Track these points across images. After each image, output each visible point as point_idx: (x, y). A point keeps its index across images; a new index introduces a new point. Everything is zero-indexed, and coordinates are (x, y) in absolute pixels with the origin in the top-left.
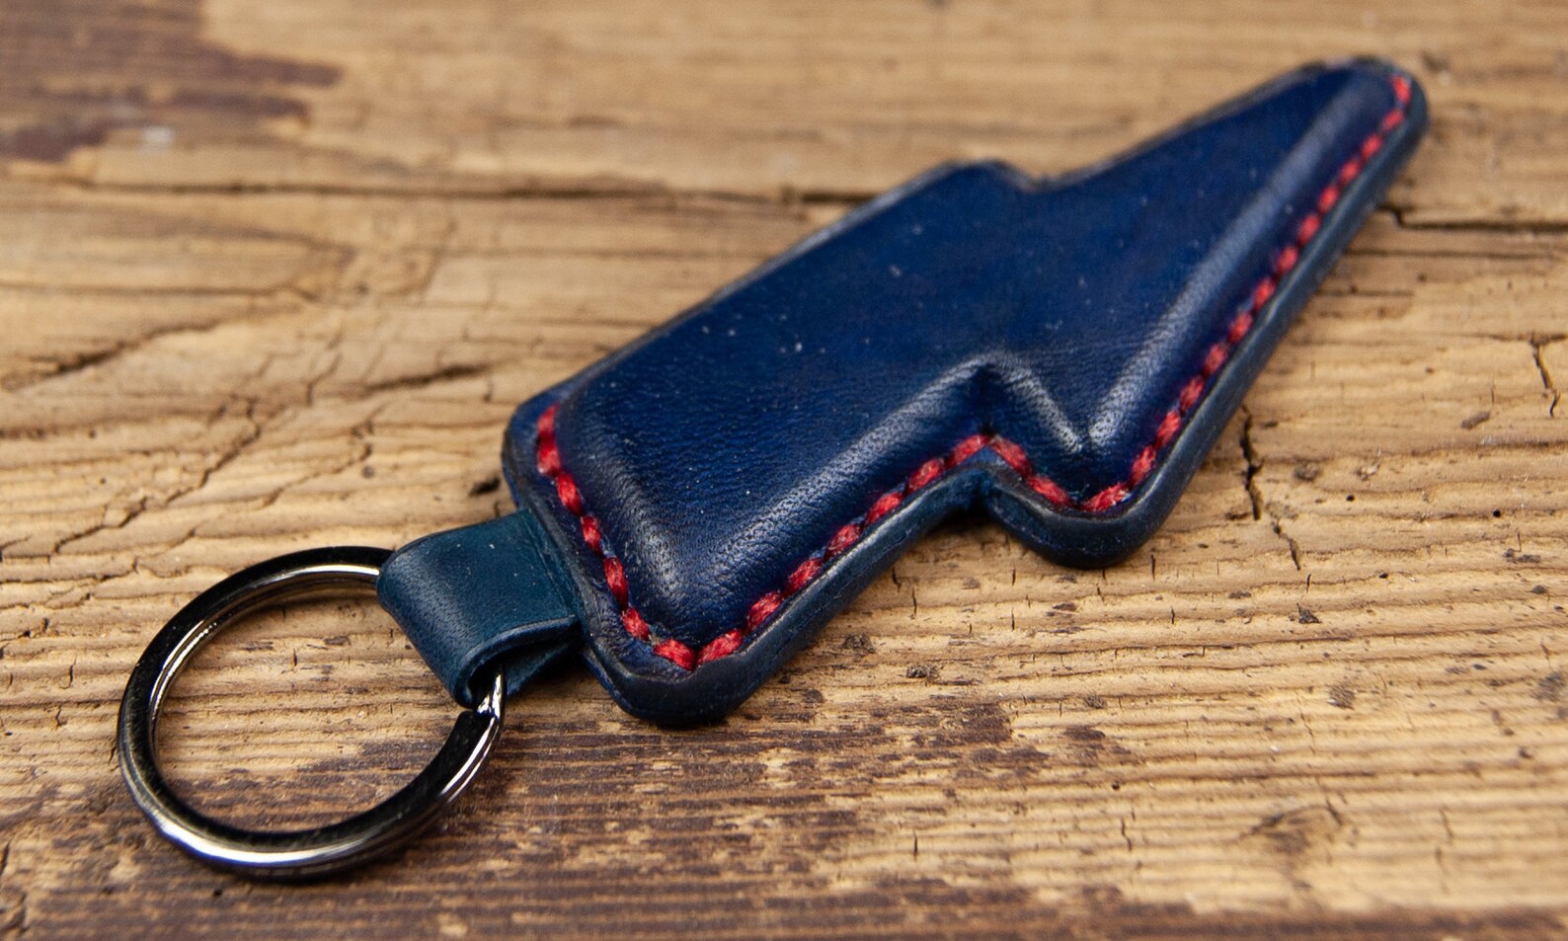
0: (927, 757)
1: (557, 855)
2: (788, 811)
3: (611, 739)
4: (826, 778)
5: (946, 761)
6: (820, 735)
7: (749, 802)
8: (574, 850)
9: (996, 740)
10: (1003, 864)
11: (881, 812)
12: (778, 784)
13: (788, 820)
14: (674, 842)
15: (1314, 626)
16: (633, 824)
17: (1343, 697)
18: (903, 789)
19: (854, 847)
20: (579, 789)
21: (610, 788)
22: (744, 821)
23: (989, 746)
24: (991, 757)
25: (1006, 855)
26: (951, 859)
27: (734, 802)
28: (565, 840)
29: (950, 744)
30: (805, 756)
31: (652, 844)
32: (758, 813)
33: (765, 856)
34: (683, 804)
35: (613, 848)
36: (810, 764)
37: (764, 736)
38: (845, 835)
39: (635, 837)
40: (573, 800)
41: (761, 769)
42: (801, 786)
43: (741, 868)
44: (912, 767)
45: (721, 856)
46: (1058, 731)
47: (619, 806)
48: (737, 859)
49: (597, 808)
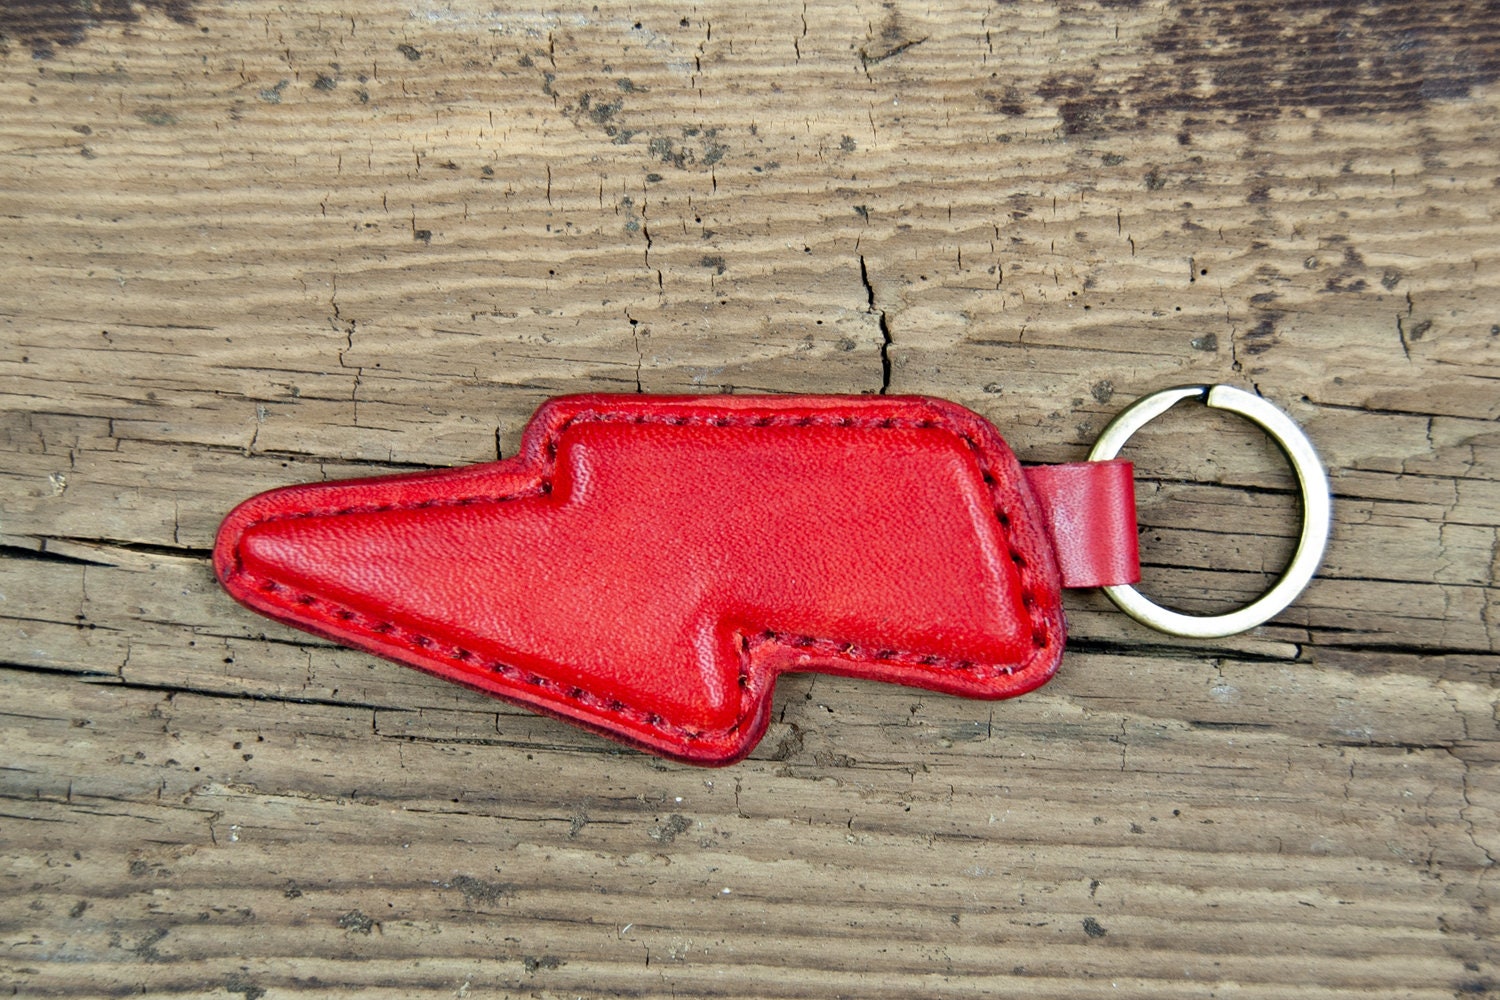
0: (1111, 92)
1: (1336, 16)
2: (1196, 52)
3: (1311, 103)
4: (1173, 77)
5: (1099, 89)
6: (1179, 108)
7: (1221, 58)
8: (1325, 22)
9: (1068, 105)
11: (1140, 52)
12: (1203, 72)
13: (1195, 44)
14: (1265, 27)
16: (1293, 40)
17: (848, 144)
18: (1125, 71)
19: (1155, 30)
20: (1327, 64)
21: (1309, 66)
22: (1223, 46)
23: (1073, 100)
24: (1073, 92)
25: (1063, 24)
26: (1096, 23)
27: (1229, 58)
28: (1331, 28)
29: (1097, 101)
30: (1187, 92)
31: (1278, 27)
32: (1216, 51)
33: (1208, 21)
34: (1261, 54)
35: (1302, 24)
36: (1184, 86)
37: (1214, 107)
38: (1161, 35)
39: (1289, 32)
40: (1330, 57)
41: (1215, 81)
42: (1189, 69)
43: (1224, 12)
44: (1121, 85)
45: (1235, 20)
46: (1028, 114)
47: (1300, 53)
48: (1225, 18)
49: (1315, 50)
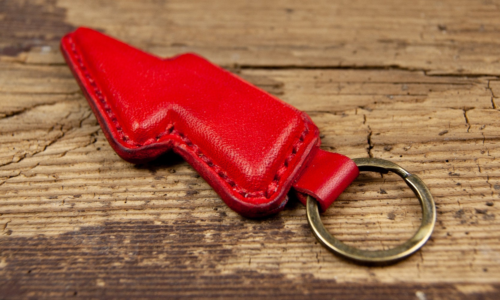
0: (257, 233)
1: (136, 262)
2: (210, 249)
3: (158, 226)
4: (224, 239)
5: (262, 235)
6: (224, 226)
7: (199, 246)
8: (142, 260)
9: (279, 228)
10: (277, 266)
11: (239, 250)
12: (208, 241)
13: (210, 252)
14: (174, 258)
15: (385, 195)
16: (161, 252)
17: (392, 216)
18: (248, 243)
19: (230, 261)
20: (145, 241)
21: (156, 241)
22: (196, 252)
23: (276, 230)
24: (277, 234)
25: (278, 264)
26: (260, 265)
27: (194, 246)
28: (139, 257)
29: (264, 229)
30: (218, 232)
31: (166, 259)
32: (201, 249)
33: (202, 263)
34: (178, 247)
35: (154, 260)
36: (219, 235)
37: (206, 226)
38: (227, 257)
39: (161, 256)
40: (144, 245)
41: (203, 236)
42: (215, 242)
43: (193, 266)
44: (251, 236)
45: (188, 263)
46: (300, 226)
47: (158, 247)
48: (192, 264)
49: (151, 248)
